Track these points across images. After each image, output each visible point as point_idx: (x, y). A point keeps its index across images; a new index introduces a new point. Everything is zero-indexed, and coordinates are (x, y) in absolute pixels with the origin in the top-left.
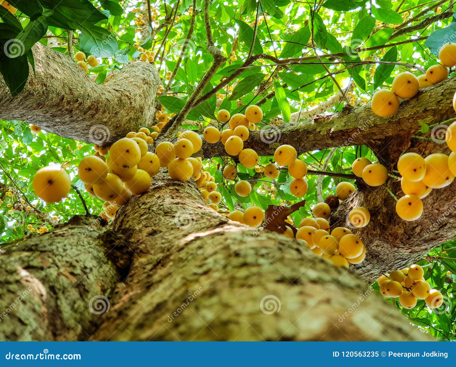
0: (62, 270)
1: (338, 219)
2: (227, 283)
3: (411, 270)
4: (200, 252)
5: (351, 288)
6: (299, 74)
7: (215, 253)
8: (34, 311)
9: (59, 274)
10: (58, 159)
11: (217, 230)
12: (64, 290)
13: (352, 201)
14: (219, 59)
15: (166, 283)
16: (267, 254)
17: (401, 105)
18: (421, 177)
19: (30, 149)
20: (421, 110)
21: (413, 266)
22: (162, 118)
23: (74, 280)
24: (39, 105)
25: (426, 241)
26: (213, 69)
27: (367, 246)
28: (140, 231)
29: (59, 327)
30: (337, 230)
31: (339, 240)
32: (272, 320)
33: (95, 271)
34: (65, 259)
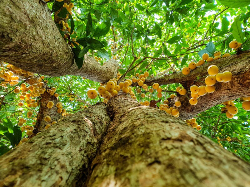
0: (96, 118)
1: (171, 105)
2: (146, 122)
3: (192, 120)
4: (135, 113)
5: (183, 124)
6: (158, 62)
7: (140, 114)
8: (89, 129)
9: (95, 119)
10: (89, 87)
11: (139, 107)
12: (97, 123)
13: (175, 99)
14: (136, 58)
15: (126, 122)
16: (157, 114)
17: (191, 71)
18: (197, 92)
19: (81, 84)
20: (197, 73)
21: (193, 118)
22: (119, 75)
23: (99, 121)
24: (85, 71)
25: (198, 111)
26: (134, 61)
27: (180, 112)
28: (116, 107)
29: (96, 134)
30: (171, 108)
31: (172, 111)
32: (163, 133)
33: (104, 118)
34: (96, 115)
